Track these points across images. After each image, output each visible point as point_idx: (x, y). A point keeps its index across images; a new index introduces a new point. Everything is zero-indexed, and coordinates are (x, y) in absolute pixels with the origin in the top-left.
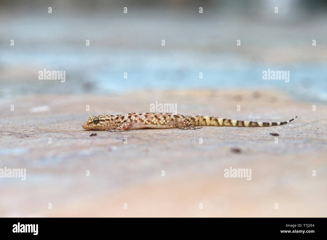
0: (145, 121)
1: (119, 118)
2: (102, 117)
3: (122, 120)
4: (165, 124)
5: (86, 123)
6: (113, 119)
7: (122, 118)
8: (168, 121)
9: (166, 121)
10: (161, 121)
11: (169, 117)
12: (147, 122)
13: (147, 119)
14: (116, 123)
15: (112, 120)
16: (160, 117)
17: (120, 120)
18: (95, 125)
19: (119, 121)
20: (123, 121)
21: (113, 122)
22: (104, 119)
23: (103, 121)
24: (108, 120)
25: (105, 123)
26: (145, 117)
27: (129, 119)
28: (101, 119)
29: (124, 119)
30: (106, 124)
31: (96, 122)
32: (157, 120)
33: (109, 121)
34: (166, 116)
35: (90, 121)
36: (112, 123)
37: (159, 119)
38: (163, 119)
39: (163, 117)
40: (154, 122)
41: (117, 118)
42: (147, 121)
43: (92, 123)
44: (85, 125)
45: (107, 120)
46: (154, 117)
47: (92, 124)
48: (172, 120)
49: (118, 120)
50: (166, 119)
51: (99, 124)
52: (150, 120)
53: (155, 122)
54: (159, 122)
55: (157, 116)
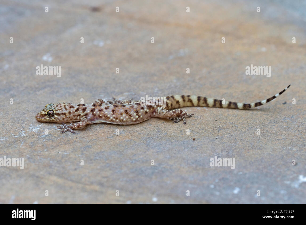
0: (111, 118)
1: (80, 109)
2: (57, 110)
3: (82, 113)
4: (138, 120)
5: (39, 115)
6: (71, 111)
7: (83, 109)
8: (141, 116)
9: (139, 117)
10: (132, 118)
11: (142, 111)
12: (114, 120)
13: (114, 115)
14: (74, 116)
15: (70, 113)
16: (132, 113)
17: (80, 112)
18: (49, 119)
19: (79, 114)
20: (84, 114)
21: (71, 115)
22: (60, 113)
23: (58, 114)
24: (65, 114)
25: (60, 118)
26: (112, 113)
27: (91, 113)
28: (56, 112)
29: (85, 112)
30: (62, 119)
31: (51, 115)
32: (127, 117)
33: (66, 116)
34: (138, 110)
35: (44, 113)
36: (69, 118)
37: (130, 116)
38: (135, 114)
39: (135, 112)
40: (123, 119)
41: (77, 110)
42: (114, 118)
43: (45, 115)
44: (38, 117)
45: (62, 114)
46: (124, 112)
47: (45, 117)
48: (146, 112)
49: (78, 112)
50: (140, 114)
51: (53, 119)
52: (119, 116)
53: (125, 120)
54: (130, 119)
55: (128, 111)
